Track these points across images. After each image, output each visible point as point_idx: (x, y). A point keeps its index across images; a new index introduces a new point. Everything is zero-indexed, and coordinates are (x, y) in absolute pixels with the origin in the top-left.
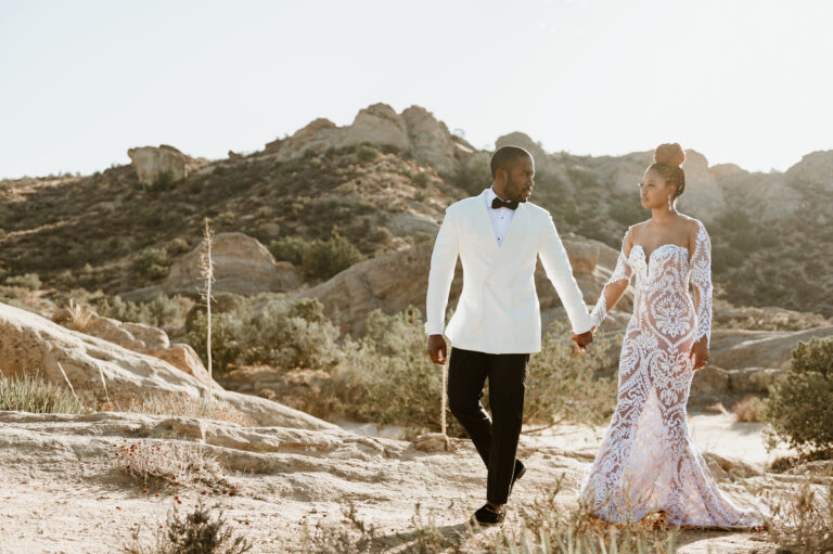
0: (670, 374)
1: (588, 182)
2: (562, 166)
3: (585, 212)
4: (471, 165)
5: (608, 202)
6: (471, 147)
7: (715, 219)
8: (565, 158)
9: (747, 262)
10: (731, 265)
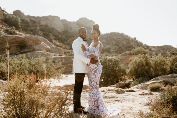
0: (93, 78)
1: (34, 22)
2: (29, 18)
3: (34, 29)
4: (7, 17)
5: (39, 27)
6: (7, 13)
7: (62, 31)
8: (29, 16)
9: (69, 41)
10: (65, 41)
